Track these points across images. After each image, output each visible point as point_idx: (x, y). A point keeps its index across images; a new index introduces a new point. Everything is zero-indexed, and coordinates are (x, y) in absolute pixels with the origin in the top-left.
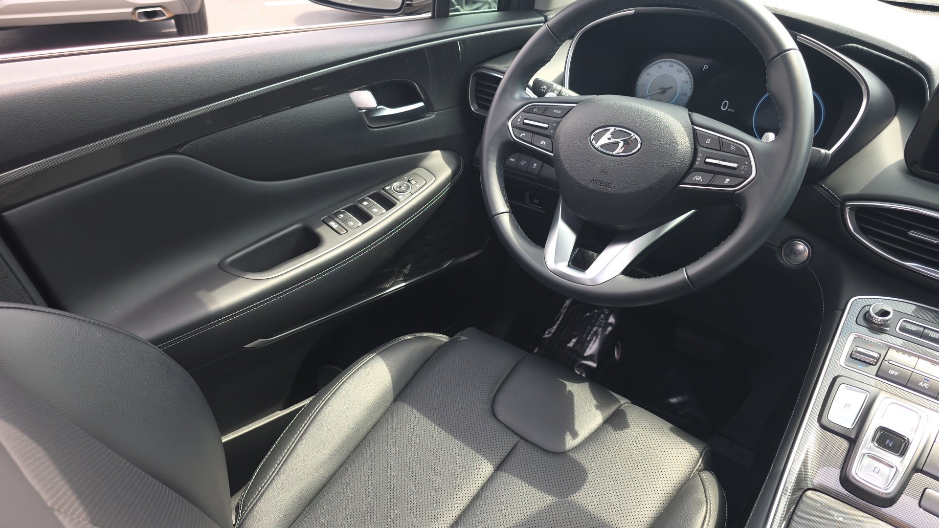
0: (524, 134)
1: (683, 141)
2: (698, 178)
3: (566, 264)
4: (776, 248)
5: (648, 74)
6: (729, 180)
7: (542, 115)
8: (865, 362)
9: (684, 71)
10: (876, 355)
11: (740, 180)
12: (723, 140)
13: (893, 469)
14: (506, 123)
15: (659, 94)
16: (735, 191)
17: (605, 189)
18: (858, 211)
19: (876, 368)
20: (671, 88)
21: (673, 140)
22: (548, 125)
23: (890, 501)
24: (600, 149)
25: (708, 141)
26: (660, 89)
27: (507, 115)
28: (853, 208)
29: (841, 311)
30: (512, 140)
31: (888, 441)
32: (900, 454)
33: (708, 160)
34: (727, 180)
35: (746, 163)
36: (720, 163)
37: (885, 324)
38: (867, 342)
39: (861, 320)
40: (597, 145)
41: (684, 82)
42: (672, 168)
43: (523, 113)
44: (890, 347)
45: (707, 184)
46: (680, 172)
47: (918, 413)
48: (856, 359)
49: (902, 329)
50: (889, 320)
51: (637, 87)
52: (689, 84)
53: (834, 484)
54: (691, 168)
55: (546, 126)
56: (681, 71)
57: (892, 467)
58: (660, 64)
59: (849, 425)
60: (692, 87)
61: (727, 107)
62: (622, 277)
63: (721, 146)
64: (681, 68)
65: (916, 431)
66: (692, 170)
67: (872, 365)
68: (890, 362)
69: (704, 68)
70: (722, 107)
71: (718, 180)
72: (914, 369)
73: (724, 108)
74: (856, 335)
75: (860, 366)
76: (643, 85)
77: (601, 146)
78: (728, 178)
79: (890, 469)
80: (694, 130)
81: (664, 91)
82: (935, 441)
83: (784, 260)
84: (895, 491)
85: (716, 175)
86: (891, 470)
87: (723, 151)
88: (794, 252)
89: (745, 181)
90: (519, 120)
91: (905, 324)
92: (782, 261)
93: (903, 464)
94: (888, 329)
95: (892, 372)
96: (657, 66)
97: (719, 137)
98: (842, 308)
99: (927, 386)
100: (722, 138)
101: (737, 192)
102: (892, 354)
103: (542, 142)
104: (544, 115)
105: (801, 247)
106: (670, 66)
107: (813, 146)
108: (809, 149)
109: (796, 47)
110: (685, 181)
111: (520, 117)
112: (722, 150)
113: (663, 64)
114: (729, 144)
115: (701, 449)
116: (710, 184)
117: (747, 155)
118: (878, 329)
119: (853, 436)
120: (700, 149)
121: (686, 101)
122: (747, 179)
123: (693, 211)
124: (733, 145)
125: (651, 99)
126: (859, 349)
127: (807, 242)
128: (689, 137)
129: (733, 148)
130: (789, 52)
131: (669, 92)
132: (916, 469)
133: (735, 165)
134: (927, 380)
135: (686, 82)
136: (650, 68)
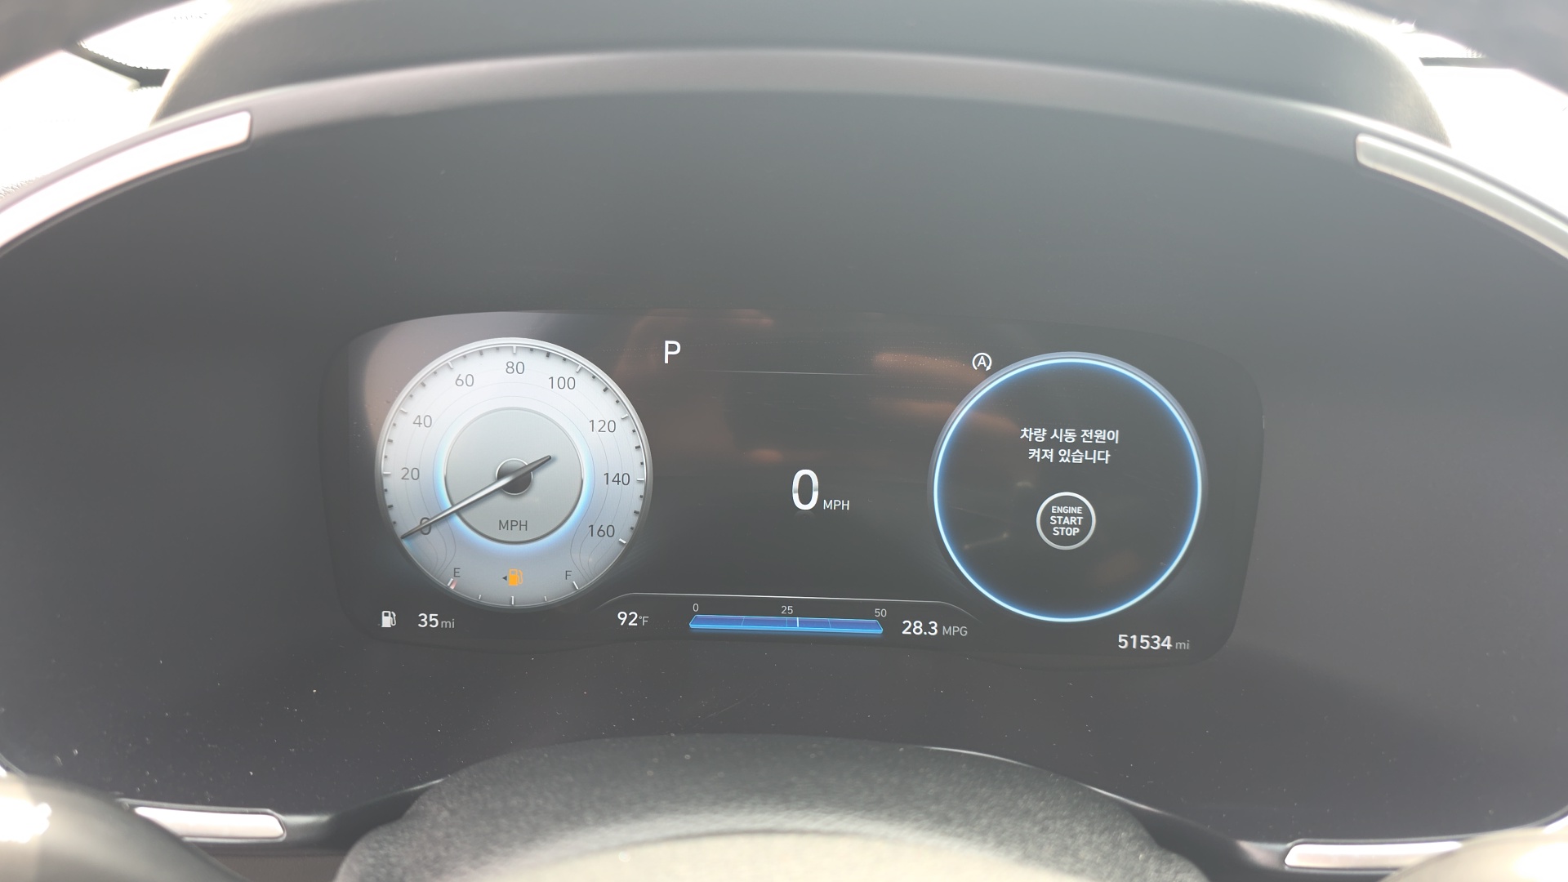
5: (417, 421)
9: (583, 381)
15: (500, 499)
20: (547, 460)
26: (501, 476)
41: (598, 426)
51: (388, 483)
52: (627, 429)
56: (567, 384)
58: (463, 369)
60: (642, 438)
61: (815, 495)
64: (567, 371)
69: (667, 353)
70: (796, 497)
73: (805, 499)
76: (412, 474)
81: (520, 480)
96: (446, 379)
106: (511, 368)
113: (473, 366)
121: (637, 505)
131: (539, 478)
135: (609, 426)
136: (421, 394)
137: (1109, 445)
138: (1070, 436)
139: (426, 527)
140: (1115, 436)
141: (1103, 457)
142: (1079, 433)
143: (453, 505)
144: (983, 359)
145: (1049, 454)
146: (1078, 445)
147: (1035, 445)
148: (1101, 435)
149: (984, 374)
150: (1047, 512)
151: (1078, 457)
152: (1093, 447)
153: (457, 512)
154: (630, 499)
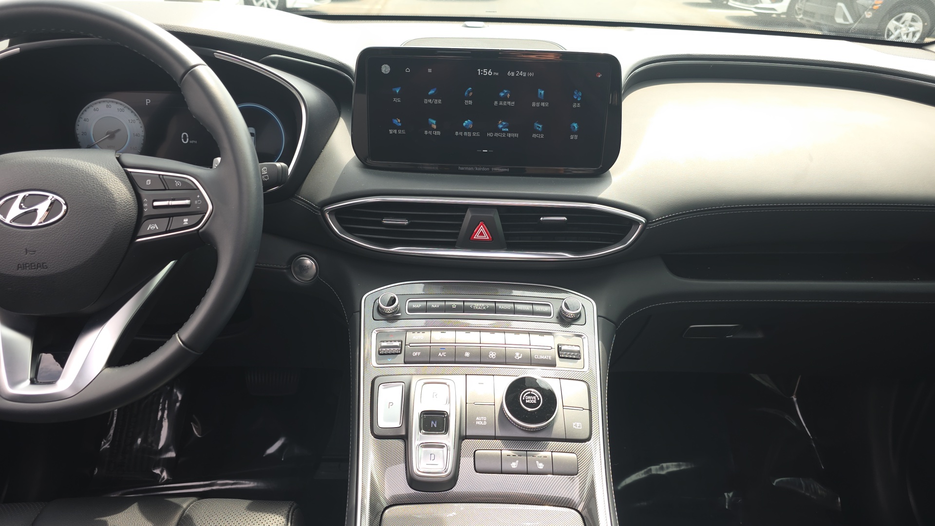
1: (120, 190)
2: (152, 226)
3: (28, 381)
4: (285, 271)
5: (85, 120)
6: (187, 220)
8: (392, 354)
9: (126, 110)
10: (398, 344)
11: (199, 216)
12: (164, 177)
13: (444, 448)
15: (107, 141)
16: (198, 230)
17: (40, 272)
18: (337, 213)
19: (402, 355)
20: (118, 130)
21: (105, 191)
23: (453, 479)
24: (14, 224)
25: (149, 182)
26: (107, 134)
28: (331, 212)
29: (359, 313)
31: (432, 423)
32: (445, 431)
33: (156, 204)
34: (185, 220)
35: (198, 196)
36: (170, 204)
37: (397, 311)
38: (388, 334)
39: (377, 316)
40: (8, 220)
41: (131, 121)
42: (116, 224)
44: (407, 331)
45: (165, 230)
46: (129, 225)
47: (445, 384)
48: (384, 354)
49: (411, 310)
50: (397, 306)
51: (78, 136)
52: (137, 122)
53: (405, 489)
54: (141, 218)
56: (122, 110)
57: (443, 447)
58: (95, 107)
59: (397, 425)
60: (142, 125)
61: (188, 139)
62: (109, 370)
63: (166, 186)
64: (122, 107)
65: (449, 403)
66: (143, 220)
67: (399, 354)
68: (411, 345)
69: (147, 102)
70: (183, 140)
71: (175, 222)
72: (430, 343)
73: (185, 141)
74: (376, 331)
75: (389, 360)
76: (84, 133)
77: (14, 220)
78: (186, 218)
79: (442, 449)
80: (128, 174)
81: (112, 135)
82: (466, 403)
83: (297, 279)
84: (453, 469)
85: (171, 218)
86: (443, 451)
87: (169, 190)
88: (304, 269)
89: (204, 216)
91: (411, 304)
92: (295, 281)
93: (448, 439)
94: (400, 314)
95: (415, 354)
96: (91, 109)
97: (159, 175)
98: (359, 310)
99: (445, 354)
100: (163, 175)
101: (201, 231)
102: (412, 337)
105: (308, 262)
106: (108, 106)
107: (260, 163)
108: (256, 167)
109: (203, 62)
110: (139, 234)
112: (167, 188)
113: (99, 106)
114: (172, 180)
115: (286, 512)
116: (168, 229)
117: (195, 188)
118: (392, 317)
119: (404, 433)
120: (143, 193)
122: (206, 213)
123: (172, 263)
124: (177, 181)
125: (101, 148)
126: (384, 344)
127: (311, 256)
128: (124, 183)
129: (178, 184)
130: (196, 68)
131: (117, 135)
132: (462, 438)
133: (187, 202)
134: (443, 349)
135: (133, 121)
136: (85, 113)
143: (96, 142)
153: (97, 144)
154: (140, 139)
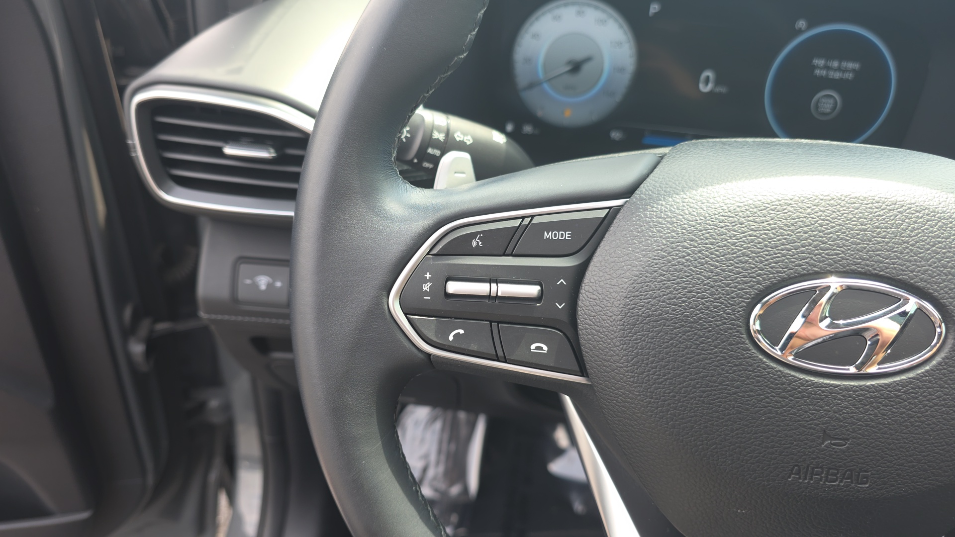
0: (462, 331)
5: (533, 37)
7: (504, 255)
9: (610, 22)
14: (381, 303)
15: (567, 76)
22: (538, 288)
26: (568, 65)
27: (379, 276)
30: (420, 355)
41: (614, 44)
43: (432, 262)
51: (517, 64)
52: (628, 47)
55: (533, 290)
56: (603, 22)
58: (557, 12)
60: (634, 52)
61: (710, 85)
64: (604, 17)
69: (651, 11)
70: (701, 84)
73: (706, 86)
81: (575, 67)
90: (426, 287)
96: (549, 17)
103: (533, 347)
104: (512, 255)
106: (578, 14)
111: (428, 276)
113: (561, 12)
121: (627, 83)
131: (586, 68)
135: (619, 44)
136: (536, 24)
137: (854, 71)
138: (836, 64)
139: (532, 86)
140: (856, 66)
141: (850, 76)
142: (840, 64)
143: (545, 77)
144: (801, 24)
145: (824, 73)
146: (839, 69)
147: (817, 67)
148: (851, 65)
149: (800, 32)
150: (818, 101)
151: (838, 75)
152: (845, 71)
153: (549, 80)
154: (625, 79)
